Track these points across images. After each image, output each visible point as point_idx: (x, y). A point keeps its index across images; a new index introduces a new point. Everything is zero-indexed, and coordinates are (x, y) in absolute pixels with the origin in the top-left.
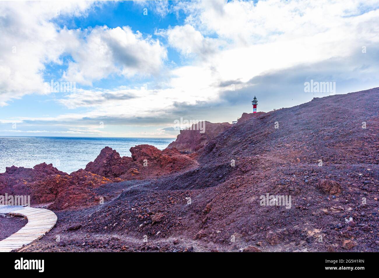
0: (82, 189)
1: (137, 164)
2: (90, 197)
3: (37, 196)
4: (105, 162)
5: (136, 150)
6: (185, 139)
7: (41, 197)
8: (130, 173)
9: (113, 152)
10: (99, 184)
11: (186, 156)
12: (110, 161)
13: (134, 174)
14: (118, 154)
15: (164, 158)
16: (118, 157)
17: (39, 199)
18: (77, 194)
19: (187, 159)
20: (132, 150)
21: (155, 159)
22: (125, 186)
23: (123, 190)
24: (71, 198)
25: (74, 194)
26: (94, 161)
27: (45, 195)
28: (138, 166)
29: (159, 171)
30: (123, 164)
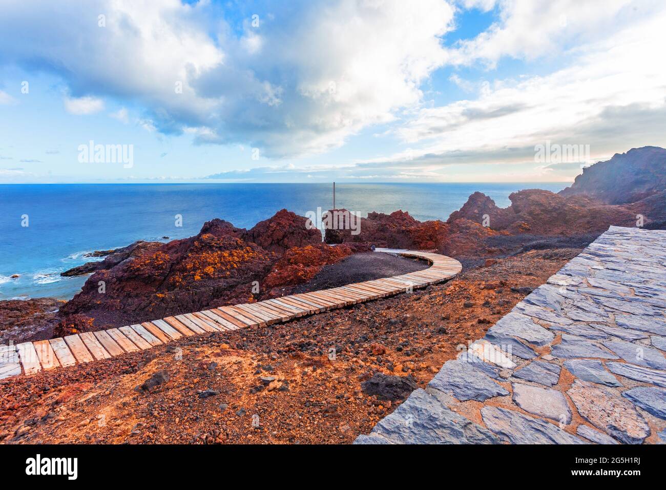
0: (468, 238)
1: (525, 216)
2: (480, 248)
3: (417, 241)
4: (477, 212)
5: (521, 197)
6: (595, 182)
7: (421, 243)
8: (517, 227)
9: (486, 199)
10: (486, 234)
11: (619, 207)
12: (482, 210)
13: (523, 229)
14: (493, 201)
15: (571, 209)
16: (493, 205)
17: (419, 245)
18: (464, 243)
19: (622, 212)
20: (512, 197)
21: (555, 211)
22: (524, 240)
23: (523, 244)
24: (458, 246)
25: (461, 242)
26: (460, 211)
27: (425, 241)
28: (526, 219)
29: (564, 229)
30: (501, 216)
